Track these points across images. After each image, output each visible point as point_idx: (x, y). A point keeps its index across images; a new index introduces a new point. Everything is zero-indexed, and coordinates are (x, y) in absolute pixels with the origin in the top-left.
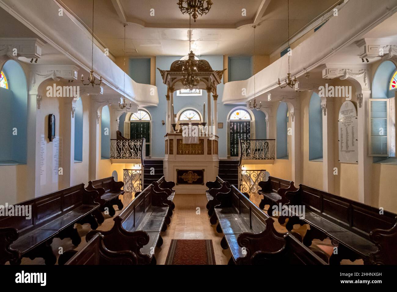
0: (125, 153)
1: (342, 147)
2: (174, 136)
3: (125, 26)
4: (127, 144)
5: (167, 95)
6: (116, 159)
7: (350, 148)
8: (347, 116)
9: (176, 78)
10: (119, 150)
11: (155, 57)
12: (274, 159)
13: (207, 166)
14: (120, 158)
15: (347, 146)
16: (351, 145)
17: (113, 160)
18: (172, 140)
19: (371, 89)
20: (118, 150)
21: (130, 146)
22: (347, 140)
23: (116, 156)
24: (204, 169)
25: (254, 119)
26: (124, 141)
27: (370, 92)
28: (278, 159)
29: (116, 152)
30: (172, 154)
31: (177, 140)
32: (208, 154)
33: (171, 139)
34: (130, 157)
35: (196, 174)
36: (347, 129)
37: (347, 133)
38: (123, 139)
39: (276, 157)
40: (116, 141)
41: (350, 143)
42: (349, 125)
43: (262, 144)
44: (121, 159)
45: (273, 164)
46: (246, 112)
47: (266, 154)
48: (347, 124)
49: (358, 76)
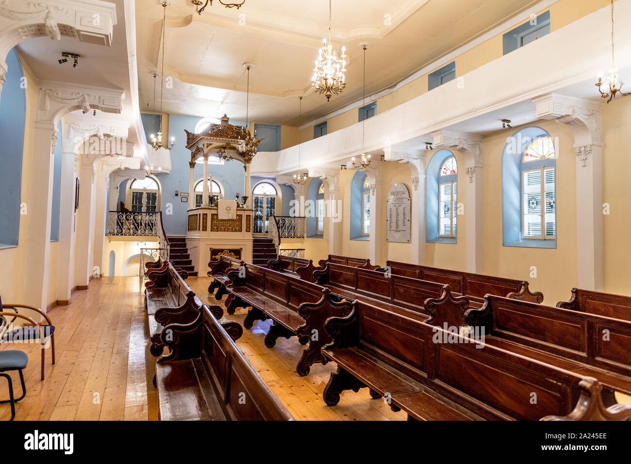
0: (129, 229)
1: (391, 226)
2: (208, 210)
3: (155, 77)
4: (132, 217)
5: (190, 161)
6: (115, 237)
7: (401, 227)
8: (397, 197)
9: (211, 144)
10: (120, 224)
11: (169, 114)
12: (303, 238)
13: (245, 245)
14: (122, 235)
15: (397, 226)
16: (402, 225)
17: (112, 237)
18: (206, 214)
19: (426, 174)
20: (118, 224)
21: (135, 220)
22: (397, 221)
23: (116, 232)
24: (242, 248)
25: (280, 194)
26: (128, 213)
27: (425, 176)
28: (308, 238)
29: (116, 227)
30: (206, 230)
31: (212, 214)
32: (247, 231)
33: (204, 213)
34: (143, 233)
35: (232, 253)
36: (397, 210)
37: (397, 214)
38: (126, 211)
39: (305, 235)
40: (116, 213)
41: (401, 223)
42: (399, 206)
43: (292, 221)
44: (123, 237)
45: (302, 243)
46: (271, 186)
47: (289, 232)
48: (397, 205)
49: (415, 161)
